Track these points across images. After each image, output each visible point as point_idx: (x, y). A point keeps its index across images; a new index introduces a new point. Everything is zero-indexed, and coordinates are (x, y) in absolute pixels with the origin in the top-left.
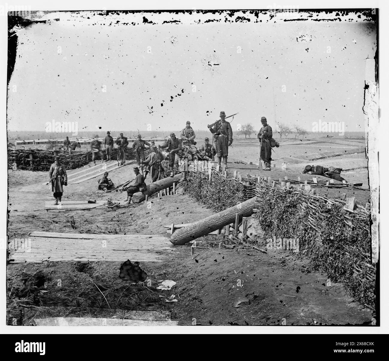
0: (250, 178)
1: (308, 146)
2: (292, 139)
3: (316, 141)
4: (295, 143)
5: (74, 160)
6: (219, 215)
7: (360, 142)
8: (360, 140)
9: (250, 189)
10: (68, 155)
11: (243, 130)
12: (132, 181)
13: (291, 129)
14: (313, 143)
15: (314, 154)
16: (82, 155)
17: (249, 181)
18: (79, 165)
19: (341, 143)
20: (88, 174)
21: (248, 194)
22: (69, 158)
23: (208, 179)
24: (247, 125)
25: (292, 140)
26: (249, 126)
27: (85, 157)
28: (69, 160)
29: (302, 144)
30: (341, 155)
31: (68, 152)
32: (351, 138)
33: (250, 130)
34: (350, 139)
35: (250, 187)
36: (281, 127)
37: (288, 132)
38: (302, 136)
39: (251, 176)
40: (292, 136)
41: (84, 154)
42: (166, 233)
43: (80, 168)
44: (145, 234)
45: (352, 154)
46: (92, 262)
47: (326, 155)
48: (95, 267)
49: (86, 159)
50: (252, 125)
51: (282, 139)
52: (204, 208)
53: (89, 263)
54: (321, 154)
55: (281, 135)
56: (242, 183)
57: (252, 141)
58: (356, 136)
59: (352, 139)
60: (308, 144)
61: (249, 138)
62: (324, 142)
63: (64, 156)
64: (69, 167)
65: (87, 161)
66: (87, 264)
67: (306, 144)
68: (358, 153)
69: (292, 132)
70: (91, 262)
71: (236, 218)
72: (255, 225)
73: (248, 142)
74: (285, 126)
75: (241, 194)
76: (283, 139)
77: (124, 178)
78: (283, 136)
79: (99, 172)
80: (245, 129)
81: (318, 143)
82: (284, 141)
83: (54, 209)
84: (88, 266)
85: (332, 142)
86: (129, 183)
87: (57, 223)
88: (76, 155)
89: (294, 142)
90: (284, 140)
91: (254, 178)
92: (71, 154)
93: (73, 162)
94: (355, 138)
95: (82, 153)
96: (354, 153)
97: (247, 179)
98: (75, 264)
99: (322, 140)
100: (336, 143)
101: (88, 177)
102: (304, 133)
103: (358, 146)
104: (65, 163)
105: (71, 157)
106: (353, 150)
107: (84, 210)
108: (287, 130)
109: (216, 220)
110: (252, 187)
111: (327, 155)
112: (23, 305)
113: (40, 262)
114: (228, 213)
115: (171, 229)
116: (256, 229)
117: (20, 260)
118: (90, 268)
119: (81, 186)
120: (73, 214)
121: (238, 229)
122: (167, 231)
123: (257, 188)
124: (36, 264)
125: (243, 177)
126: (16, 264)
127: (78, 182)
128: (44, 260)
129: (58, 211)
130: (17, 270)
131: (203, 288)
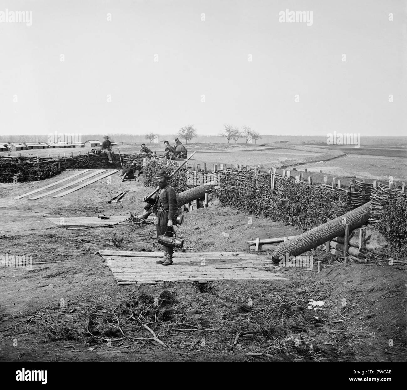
0: (356, 184)
1: (263, 152)
2: (243, 144)
3: (271, 146)
5: (43, 169)
6: (326, 227)
7: (321, 148)
8: (319, 145)
9: (355, 197)
10: (36, 163)
11: (183, 134)
12: (126, 193)
13: (241, 133)
14: (268, 149)
15: (274, 162)
16: (53, 162)
17: (354, 187)
18: (49, 175)
19: (301, 149)
20: (68, 185)
21: (354, 201)
22: (37, 167)
23: (271, 187)
24: (187, 127)
25: (243, 146)
26: (190, 128)
27: (57, 165)
28: (36, 169)
29: (255, 150)
30: (305, 163)
31: (35, 159)
33: (191, 134)
34: (308, 144)
35: (355, 194)
36: (229, 130)
37: (237, 136)
38: (254, 140)
39: (356, 181)
40: (243, 141)
41: (55, 162)
42: (250, 249)
43: (51, 179)
44: (232, 251)
45: (317, 162)
46: (211, 281)
48: (216, 288)
49: (57, 167)
50: (194, 128)
51: (230, 144)
52: (269, 221)
53: (207, 283)
55: (229, 139)
56: (343, 189)
57: (195, 147)
58: (315, 141)
59: (311, 144)
60: (261, 150)
61: (189, 143)
62: (281, 148)
63: (31, 164)
64: (36, 178)
65: (59, 170)
67: (260, 150)
68: (323, 161)
69: (242, 137)
70: (209, 281)
71: (346, 230)
72: (375, 237)
73: (190, 148)
74: (233, 129)
75: (341, 203)
76: (232, 144)
77: (114, 189)
78: (232, 141)
79: (82, 184)
80: (186, 132)
81: (274, 149)
83: (69, 227)
84: (207, 286)
85: (291, 148)
86: (124, 195)
87: (88, 242)
88: (45, 162)
89: (245, 148)
90: (233, 146)
91: (360, 184)
92: (39, 161)
93: (41, 171)
94: (314, 143)
95: (52, 160)
96: (319, 161)
97: (352, 185)
98: (193, 284)
99: (279, 145)
100: (295, 150)
101: (69, 189)
102: (255, 137)
103: (321, 153)
104: (32, 172)
105: (39, 165)
106: (318, 157)
107: (104, 227)
108: (236, 133)
109: (323, 232)
110: (358, 194)
111: (288, 163)
112: (178, 329)
113: (153, 282)
114: (336, 224)
115: (255, 245)
116: (378, 240)
117: (130, 280)
118: (210, 288)
119: (65, 200)
120: (96, 232)
121: (349, 242)
122: (251, 247)
123: (373, 195)
124: (150, 284)
125: (342, 184)
126: (126, 285)
127: (60, 195)
128: (157, 280)
129: (76, 229)
130: (129, 291)
131: (372, 305)
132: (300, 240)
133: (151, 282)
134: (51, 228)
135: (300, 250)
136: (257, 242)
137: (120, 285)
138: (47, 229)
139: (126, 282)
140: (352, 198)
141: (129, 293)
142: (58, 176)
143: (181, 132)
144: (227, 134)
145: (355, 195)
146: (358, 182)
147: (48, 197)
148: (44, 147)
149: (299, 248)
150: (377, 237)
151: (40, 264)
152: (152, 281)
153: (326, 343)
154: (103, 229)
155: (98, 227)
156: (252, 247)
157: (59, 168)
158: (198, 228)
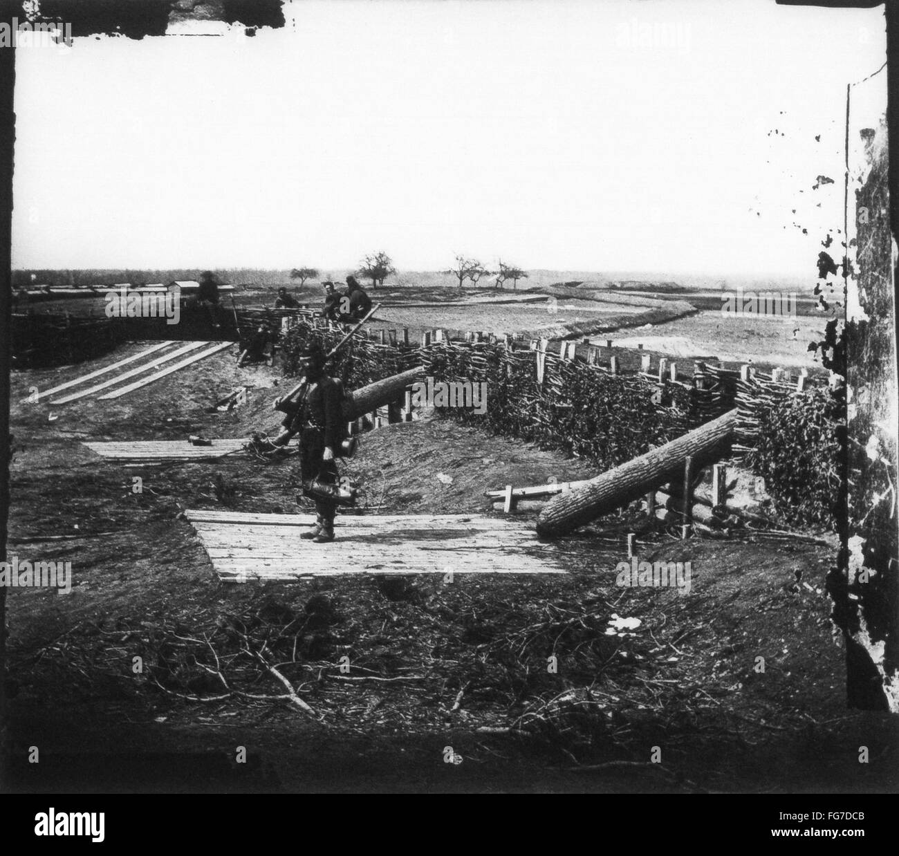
0: (706, 372)
1: (531, 306)
2: (490, 288)
3: (545, 293)
4: (496, 299)
6: (646, 462)
8: (645, 291)
9: (706, 399)
10: (64, 327)
11: (367, 267)
13: (485, 265)
14: (539, 299)
15: (552, 326)
16: (99, 326)
17: (703, 378)
19: (608, 299)
21: (702, 409)
22: (66, 336)
23: (537, 379)
24: (377, 252)
25: (490, 292)
26: (381, 255)
27: (108, 331)
28: (65, 339)
29: (514, 301)
30: (613, 329)
31: (63, 320)
32: (625, 286)
33: (383, 267)
34: (621, 289)
35: (705, 393)
36: (462, 259)
37: (478, 272)
38: (511, 281)
39: (707, 365)
40: (491, 281)
41: (103, 325)
42: (493, 508)
45: (638, 325)
46: (411, 576)
47: (579, 330)
48: (421, 589)
50: (390, 254)
51: (463, 288)
52: (533, 450)
53: (403, 580)
54: (567, 327)
55: (461, 279)
56: (680, 383)
57: (392, 295)
58: (635, 282)
59: (627, 289)
60: (527, 301)
61: (382, 286)
63: (53, 329)
64: (64, 359)
65: (112, 343)
67: (524, 302)
68: (652, 324)
69: (487, 273)
70: (408, 577)
71: (687, 467)
72: (746, 482)
73: (382, 296)
74: (469, 256)
75: (677, 411)
76: (468, 289)
77: (222, 382)
78: (467, 282)
79: (157, 371)
80: (374, 263)
82: (470, 294)
84: (401, 587)
85: (587, 296)
87: (166, 493)
88: (83, 327)
89: (494, 296)
90: (470, 292)
91: (716, 372)
92: (71, 324)
94: (633, 286)
95: (97, 322)
96: (643, 324)
97: (699, 374)
98: (374, 581)
99: (562, 292)
100: (596, 300)
101: (131, 382)
102: (514, 274)
103: (648, 307)
105: (71, 333)
106: (641, 317)
107: (200, 461)
108: (476, 265)
109: (640, 473)
110: (710, 392)
111: (581, 328)
113: (292, 578)
114: (666, 455)
115: (503, 499)
116: (750, 490)
117: (245, 573)
118: (409, 591)
119: (122, 406)
120: (183, 472)
121: (693, 494)
122: (495, 504)
123: (740, 394)
124: (286, 582)
125: (679, 371)
127: (112, 395)
128: (299, 573)
129: (142, 465)
130: (243, 597)
131: (737, 625)
132: (594, 490)
133: (289, 578)
134: (91, 464)
135: (595, 509)
136: (507, 493)
137: (225, 583)
138: (82, 466)
140: (699, 402)
141: (243, 600)
142: (109, 356)
144: (456, 268)
145: (705, 396)
146: (712, 367)
147: (89, 398)
150: (750, 484)
151: (66, 539)
152: (290, 574)
154: (197, 465)
155: (186, 461)
156: (497, 505)
157: (111, 338)
158: (390, 464)
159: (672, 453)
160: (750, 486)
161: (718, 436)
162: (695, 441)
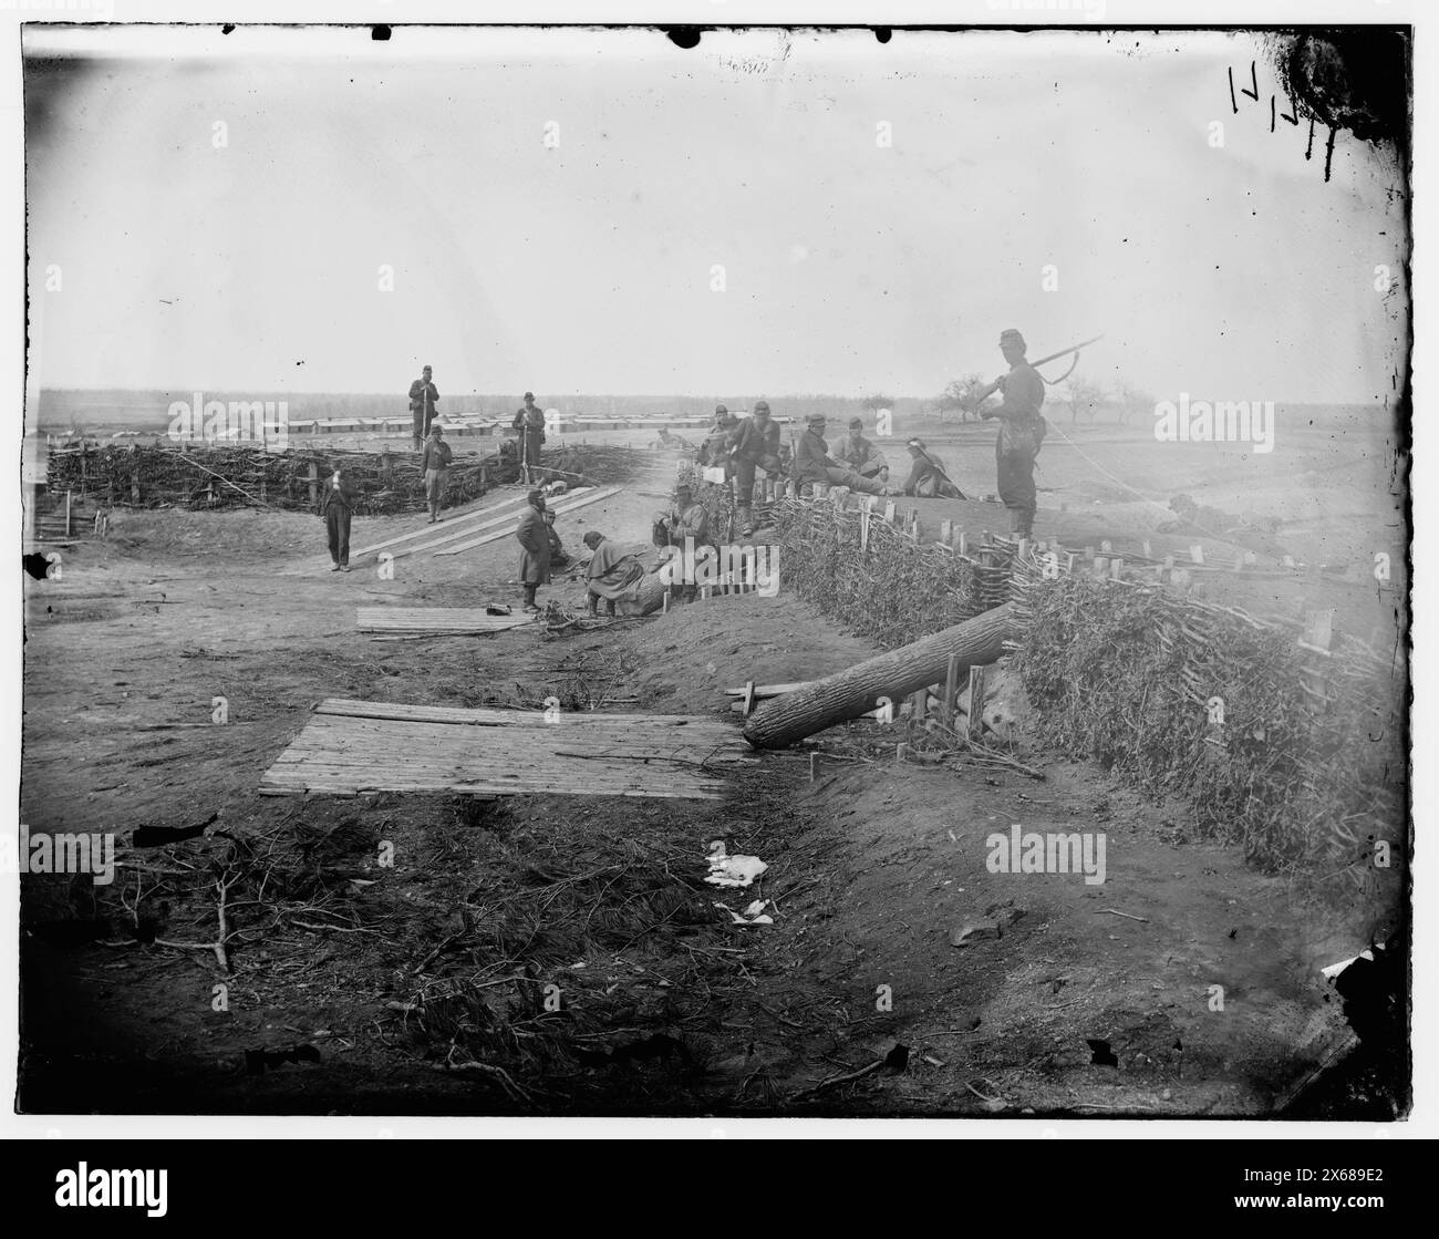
0: (995, 545)
2: (1111, 424)
4: (1118, 437)
6: (896, 659)
9: (994, 579)
11: (955, 395)
17: (990, 553)
18: (455, 498)
20: (485, 525)
21: (988, 592)
23: (860, 546)
24: (966, 380)
25: (1112, 428)
26: (974, 382)
27: (478, 473)
29: (1140, 441)
35: (994, 572)
36: (1076, 388)
37: (1096, 403)
38: (1140, 415)
39: (996, 536)
40: (1111, 415)
41: (472, 466)
42: (730, 709)
44: (666, 714)
46: (507, 796)
48: (515, 813)
49: (479, 480)
51: (1077, 424)
52: (846, 635)
53: (497, 800)
56: (967, 559)
57: (986, 431)
65: (482, 488)
66: (493, 801)
69: (1109, 404)
70: (503, 796)
71: (950, 668)
72: (1008, 691)
74: (1086, 384)
75: (962, 595)
76: (1083, 424)
78: (1082, 416)
80: (963, 392)
82: (1085, 431)
83: (383, 633)
84: (494, 809)
87: (396, 674)
89: (1117, 434)
91: (1006, 545)
95: (466, 461)
97: (984, 547)
98: (457, 800)
104: (414, 490)
107: (475, 635)
109: (885, 673)
110: (999, 572)
112: (301, 923)
113: (349, 792)
114: (923, 652)
115: (744, 699)
116: (1012, 701)
117: (290, 784)
118: (501, 815)
119: (462, 562)
120: (442, 647)
121: (956, 702)
122: (733, 704)
123: (1016, 576)
124: (339, 797)
125: (970, 541)
126: (277, 796)
127: (452, 550)
128: (360, 786)
129: (396, 638)
130: (279, 814)
131: (851, 881)
132: (821, 692)
133: (344, 792)
134: (336, 635)
135: (821, 717)
136: (746, 692)
137: (262, 795)
138: (326, 637)
139: (277, 790)
140: (984, 583)
141: (277, 818)
142: (476, 503)
143: (951, 393)
144: (1068, 398)
145: (991, 576)
146: (1001, 539)
147: (424, 553)
148: (616, 426)
149: (818, 713)
150: (1014, 693)
151: (197, 727)
152: (347, 788)
153: (663, 983)
154: (465, 640)
155: (456, 635)
156: (735, 706)
157: (482, 481)
158: (674, 647)
159: (933, 648)
160: (1014, 696)
161: (996, 629)
162: (965, 634)
